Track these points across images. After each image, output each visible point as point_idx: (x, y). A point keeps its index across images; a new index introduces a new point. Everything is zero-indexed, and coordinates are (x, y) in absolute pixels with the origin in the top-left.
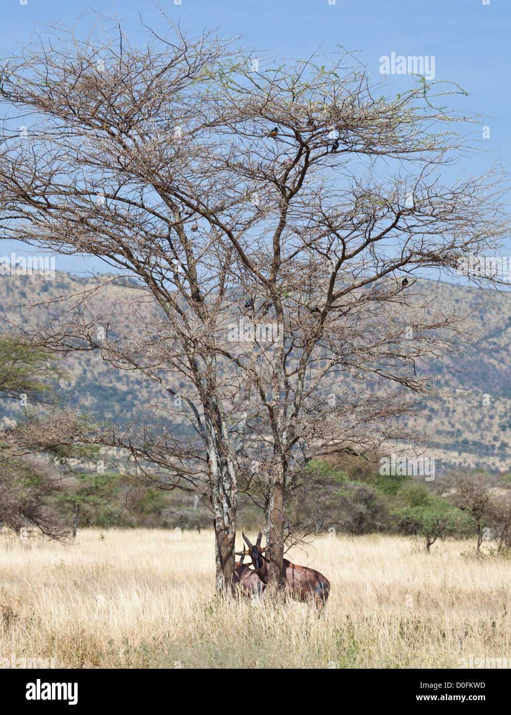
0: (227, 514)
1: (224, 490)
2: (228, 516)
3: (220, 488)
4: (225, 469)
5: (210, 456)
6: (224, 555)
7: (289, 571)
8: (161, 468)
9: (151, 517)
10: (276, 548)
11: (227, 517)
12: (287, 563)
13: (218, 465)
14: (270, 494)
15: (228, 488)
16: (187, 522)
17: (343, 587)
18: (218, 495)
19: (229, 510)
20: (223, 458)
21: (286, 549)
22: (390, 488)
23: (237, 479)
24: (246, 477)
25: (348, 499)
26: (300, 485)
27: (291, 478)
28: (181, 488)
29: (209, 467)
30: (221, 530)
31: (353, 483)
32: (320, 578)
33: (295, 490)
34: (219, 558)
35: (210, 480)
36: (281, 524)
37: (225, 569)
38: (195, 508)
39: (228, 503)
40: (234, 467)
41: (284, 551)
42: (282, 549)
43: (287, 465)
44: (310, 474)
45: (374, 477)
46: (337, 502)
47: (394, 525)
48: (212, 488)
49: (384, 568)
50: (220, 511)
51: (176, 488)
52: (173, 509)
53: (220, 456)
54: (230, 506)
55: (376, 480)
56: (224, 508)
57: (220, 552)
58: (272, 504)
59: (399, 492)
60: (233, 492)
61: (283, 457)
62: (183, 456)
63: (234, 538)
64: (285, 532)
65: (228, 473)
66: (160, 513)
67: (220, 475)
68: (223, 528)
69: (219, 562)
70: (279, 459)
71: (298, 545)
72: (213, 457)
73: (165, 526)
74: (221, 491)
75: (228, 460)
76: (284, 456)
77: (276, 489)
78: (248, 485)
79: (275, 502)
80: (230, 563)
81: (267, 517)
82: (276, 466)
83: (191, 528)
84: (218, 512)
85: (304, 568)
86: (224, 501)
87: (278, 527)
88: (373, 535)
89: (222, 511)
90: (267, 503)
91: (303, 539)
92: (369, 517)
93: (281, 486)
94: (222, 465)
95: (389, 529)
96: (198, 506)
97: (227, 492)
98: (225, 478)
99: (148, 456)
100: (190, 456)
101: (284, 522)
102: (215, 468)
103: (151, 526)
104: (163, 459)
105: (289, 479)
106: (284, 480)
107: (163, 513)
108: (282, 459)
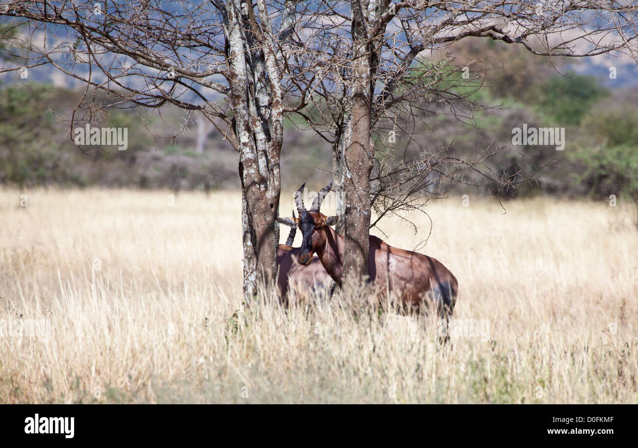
0: (265, 152)
1: (258, 108)
2: (266, 156)
3: (251, 104)
4: (259, 67)
5: (232, 43)
6: (259, 230)
7: (380, 258)
8: (139, 66)
9: (115, 169)
10: (357, 218)
11: (264, 159)
12: (376, 243)
13: (247, 60)
14: (346, 116)
15: (266, 104)
16: (184, 177)
17: (481, 292)
18: (246, 118)
19: (267, 146)
20: (256, 47)
21: (374, 217)
22: (567, 113)
23: (281, 86)
24: (299, 83)
25: (489, 134)
26: (402, 99)
27: (384, 86)
28: (177, 103)
29: (230, 63)
30: (254, 183)
31: (498, 102)
32: (439, 272)
33: (392, 108)
34: (249, 235)
35: (231, 88)
36: (365, 171)
37: (261, 255)
38: (199, 150)
39: (267, 132)
40: (277, 65)
41: (372, 222)
42: (368, 218)
43: (378, 62)
44: (420, 78)
45: (538, 92)
46: (468, 139)
47: (575, 179)
48: (235, 104)
49: (558, 258)
50: (252, 148)
51: (167, 103)
52: (159, 153)
53: (250, 43)
54: (269, 138)
55: (542, 98)
56: (259, 143)
57: (250, 223)
58: (348, 134)
59: (586, 120)
60: (275, 112)
61: (370, 46)
62: (180, 42)
63: (277, 198)
64: (372, 186)
65: (265, 76)
66: (133, 160)
67: (251, 79)
68: (256, 180)
69: (249, 243)
70: (363, 49)
71: (397, 211)
72: (237, 45)
73: (144, 184)
74: (253, 108)
75: (266, 50)
76: (371, 42)
77: (357, 106)
78: (304, 99)
79: (355, 130)
80: (270, 244)
81: (338, 158)
82: (356, 62)
83: (192, 187)
84: (247, 150)
85: (408, 252)
86: (258, 128)
87: (360, 177)
88: (538, 200)
89: (254, 148)
90: (340, 131)
91: (408, 200)
92: (528, 169)
93: (366, 100)
94: (254, 60)
95: (566, 189)
96: (205, 147)
97: (263, 111)
98: (259, 85)
99: (112, 41)
100: (193, 43)
101: (371, 168)
102: (240, 66)
103: (118, 183)
104: (141, 48)
105: (380, 87)
106: (372, 90)
107: (139, 160)
108: (367, 49)
